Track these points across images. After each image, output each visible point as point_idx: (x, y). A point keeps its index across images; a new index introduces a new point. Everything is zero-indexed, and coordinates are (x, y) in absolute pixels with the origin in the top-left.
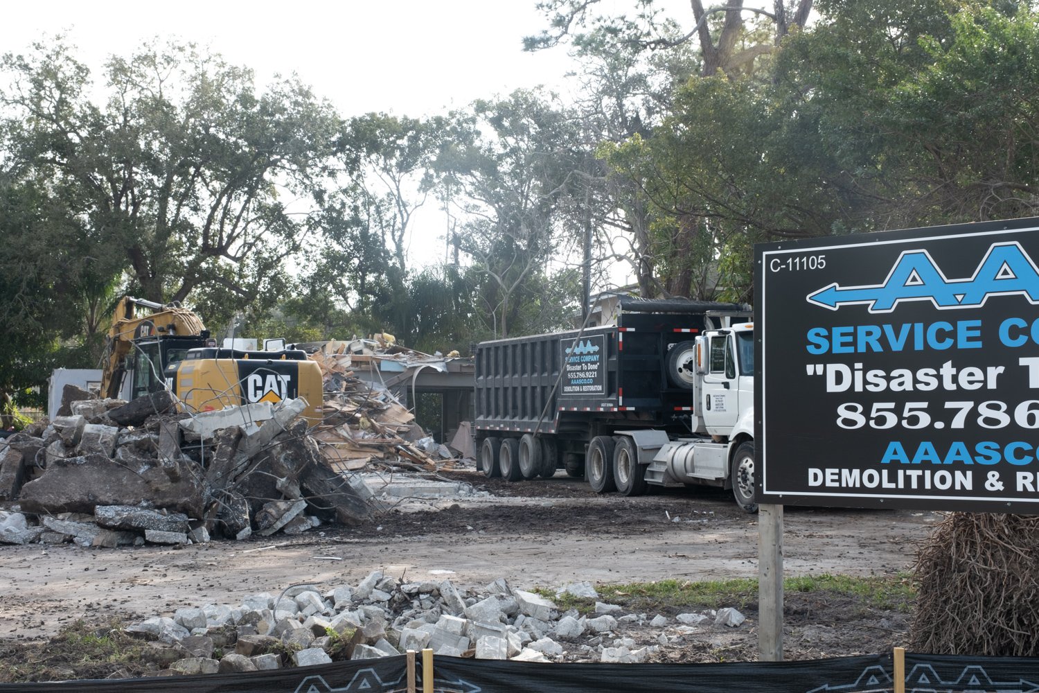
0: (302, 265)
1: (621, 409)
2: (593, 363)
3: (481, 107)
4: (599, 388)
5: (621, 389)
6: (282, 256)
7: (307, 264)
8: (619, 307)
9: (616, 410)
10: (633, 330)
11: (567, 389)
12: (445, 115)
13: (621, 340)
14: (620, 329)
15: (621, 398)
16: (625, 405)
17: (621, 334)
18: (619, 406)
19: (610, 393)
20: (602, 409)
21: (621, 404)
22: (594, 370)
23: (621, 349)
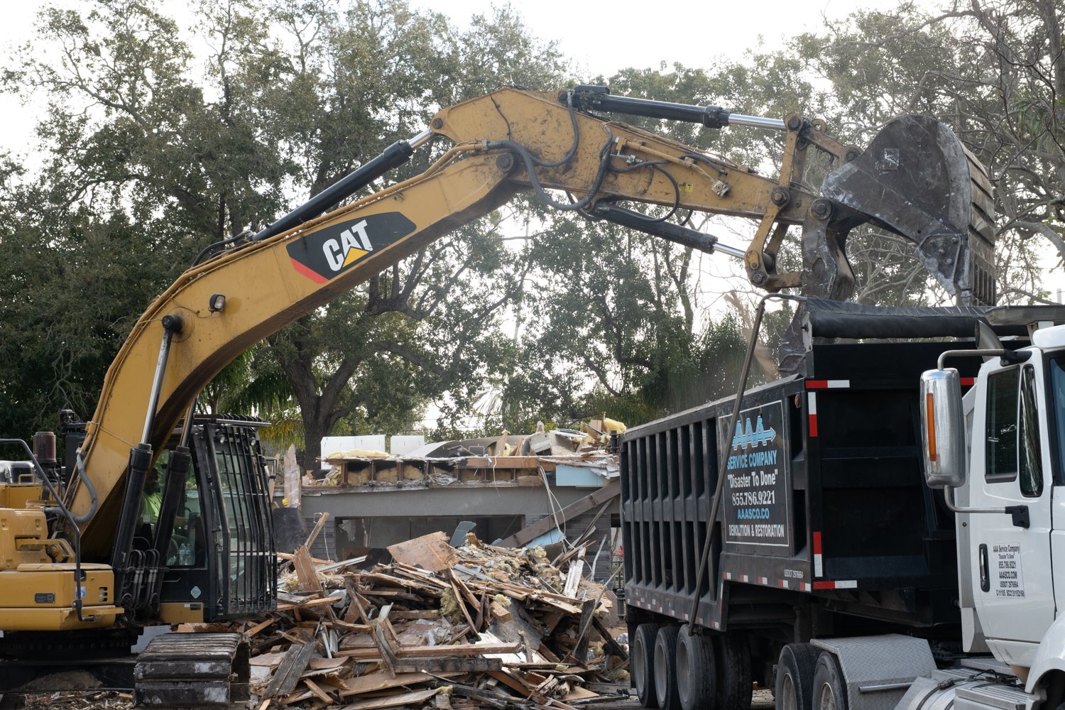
0: (528, 321)
1: (819, 586)
2: (768, 470)
3: (810, 47)
4: (779, 530)
5: (817, 535)
6: (495, 306)
7: (536, 319)
8: (806, 328)
9: (808, 587)
10: (845, 384)
11: (734, 530)
12: (749, 64)
13: (813, 410)
14: (811, 384)
15: (818, 558)
16: (830, 574)
17: (812, 397)
18: (814, 580)
19: (799, 545)
20: (785, 584)
21: (819, 572)
22: (769, 488)
23: (814, 433)
